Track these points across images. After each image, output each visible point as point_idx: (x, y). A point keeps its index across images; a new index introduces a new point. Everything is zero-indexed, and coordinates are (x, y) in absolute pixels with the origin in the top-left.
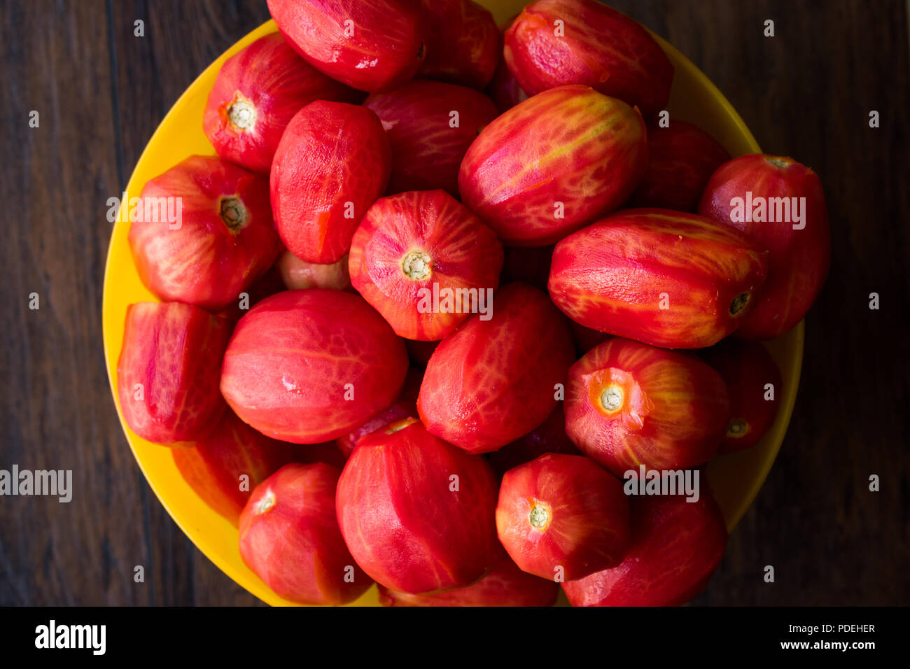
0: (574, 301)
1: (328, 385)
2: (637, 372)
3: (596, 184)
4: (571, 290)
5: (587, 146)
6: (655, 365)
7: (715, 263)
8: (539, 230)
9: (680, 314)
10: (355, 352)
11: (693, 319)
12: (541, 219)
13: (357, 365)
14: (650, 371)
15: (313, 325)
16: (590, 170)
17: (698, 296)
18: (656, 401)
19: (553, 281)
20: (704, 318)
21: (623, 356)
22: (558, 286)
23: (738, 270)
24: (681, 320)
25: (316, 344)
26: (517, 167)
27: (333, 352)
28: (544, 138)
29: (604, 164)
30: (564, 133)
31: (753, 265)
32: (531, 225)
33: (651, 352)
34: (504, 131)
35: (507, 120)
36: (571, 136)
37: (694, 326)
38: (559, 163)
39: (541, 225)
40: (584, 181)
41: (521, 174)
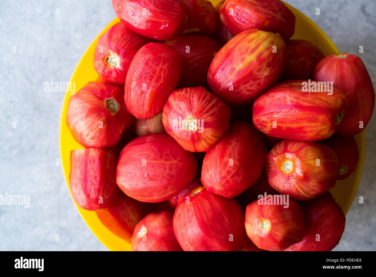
0: (265, 127)
1: (166, 175)
2: (297, 153)
3: (269, 69)
4: (264, 122)
5: (261, 54)
6: (305, 149)
7: (327, 102)
8: (248, 95)
9: (314, 126)
10: (175, 159)
11: (320, 128)
12: (248, 90)
13: (177, 164)
14: (303, 152)
15: (156, 149)
16: (265, 64)
17: (321, 118)
18: (307, 165)
19: (255, 119)
20: (325, 127)
21: (289, 147)
22: (257, 121)
23: (337, 104)
24: (315, 129)
25: (157, 157)
26: (233, 70)
27: (166, 160)
28: (241, 54)
29: (270, 60)
30: (250, 50)
31: (343, 100)
32: (244, 94)
33: (302, 144)
34: (223, 56)
35: (223, 51)
36: (253, 51)
37: (321, 131)
38: (251, 63)
39: (248, 93)
40: (263, 69)
41: (235, 72)
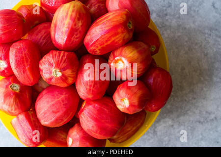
0: (96, 51)
1: (62, 106)
2: (120, 55)
3: (80, 22)
4: (93, 50)
5: (71, 15)
6: (123, 50)
7: (117, 21)
8: (78, 41)
9: (119, 37)
10: (62, 94)
11: (123, 36)
12: (76, 38)
13: (65, 97)
14: (123, 53)
15: (50, 96)
16: (76, 20)
17: (119, 30)
18: (129, 58)
19: (89, 51)
20: (125, 34)
21: (115, 54)
22: (91, 50)
23: (123, 18)
25: (53, 99)
26: (62, 33)
27: (58, 98)
28: (62, 22)
29: (78, 16)
30: (64, 17)
31: (126, 15)
32: (75, 41)
33: (121, 49)
36: (66, 16)
38: (69, 24)
40: (77, 22)
41: (64, 33)
